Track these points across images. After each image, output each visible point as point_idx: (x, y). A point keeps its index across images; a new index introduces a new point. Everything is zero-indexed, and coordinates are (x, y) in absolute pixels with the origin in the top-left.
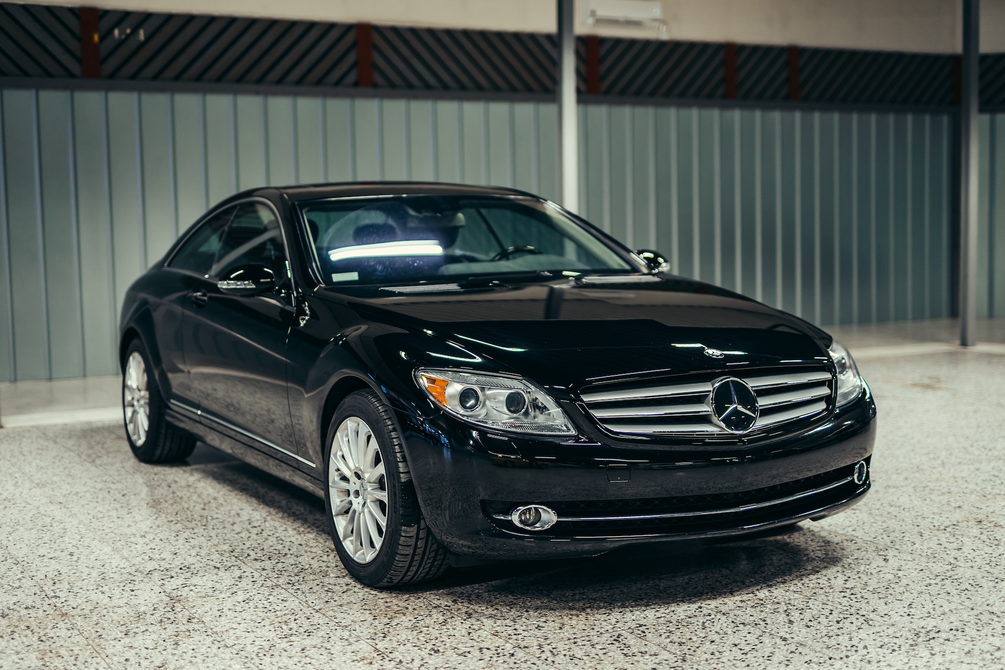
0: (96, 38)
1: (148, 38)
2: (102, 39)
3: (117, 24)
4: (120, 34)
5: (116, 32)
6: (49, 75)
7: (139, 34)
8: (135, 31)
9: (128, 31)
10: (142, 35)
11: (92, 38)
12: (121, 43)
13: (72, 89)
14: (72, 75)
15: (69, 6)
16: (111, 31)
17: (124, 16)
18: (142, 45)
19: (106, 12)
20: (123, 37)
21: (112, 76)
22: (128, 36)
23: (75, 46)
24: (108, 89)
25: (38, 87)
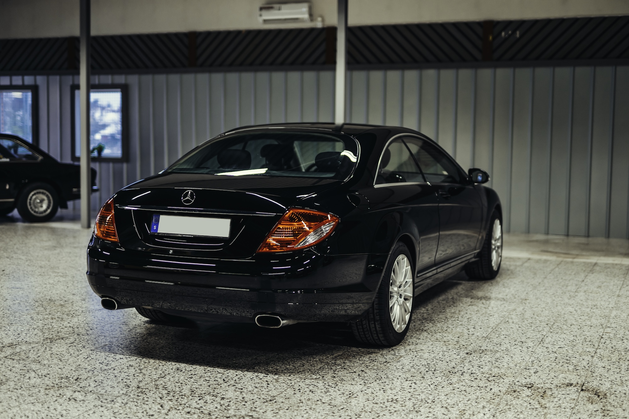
0: (491, 38)
1: (522, 36)
2: (494, 39)
3: (504, 29)
4: (505, 35)
5: (503, 34)
6: (464, 60)
7: (516, 34)
8: (514, 32)
9: (510, 32)
10: (518, 34)
11: (488, 38)
12: (506, 39)
13: (476, 68)
14: (476, 60)
15: (478, 20)
16: (500, 33)
17: (508, 24)
18: (518, 40)
20: (507, 36)
21: (498, 59)
22: (510, 36)
23: (478, 43)
24: (496, 67)
25: (458, 68)
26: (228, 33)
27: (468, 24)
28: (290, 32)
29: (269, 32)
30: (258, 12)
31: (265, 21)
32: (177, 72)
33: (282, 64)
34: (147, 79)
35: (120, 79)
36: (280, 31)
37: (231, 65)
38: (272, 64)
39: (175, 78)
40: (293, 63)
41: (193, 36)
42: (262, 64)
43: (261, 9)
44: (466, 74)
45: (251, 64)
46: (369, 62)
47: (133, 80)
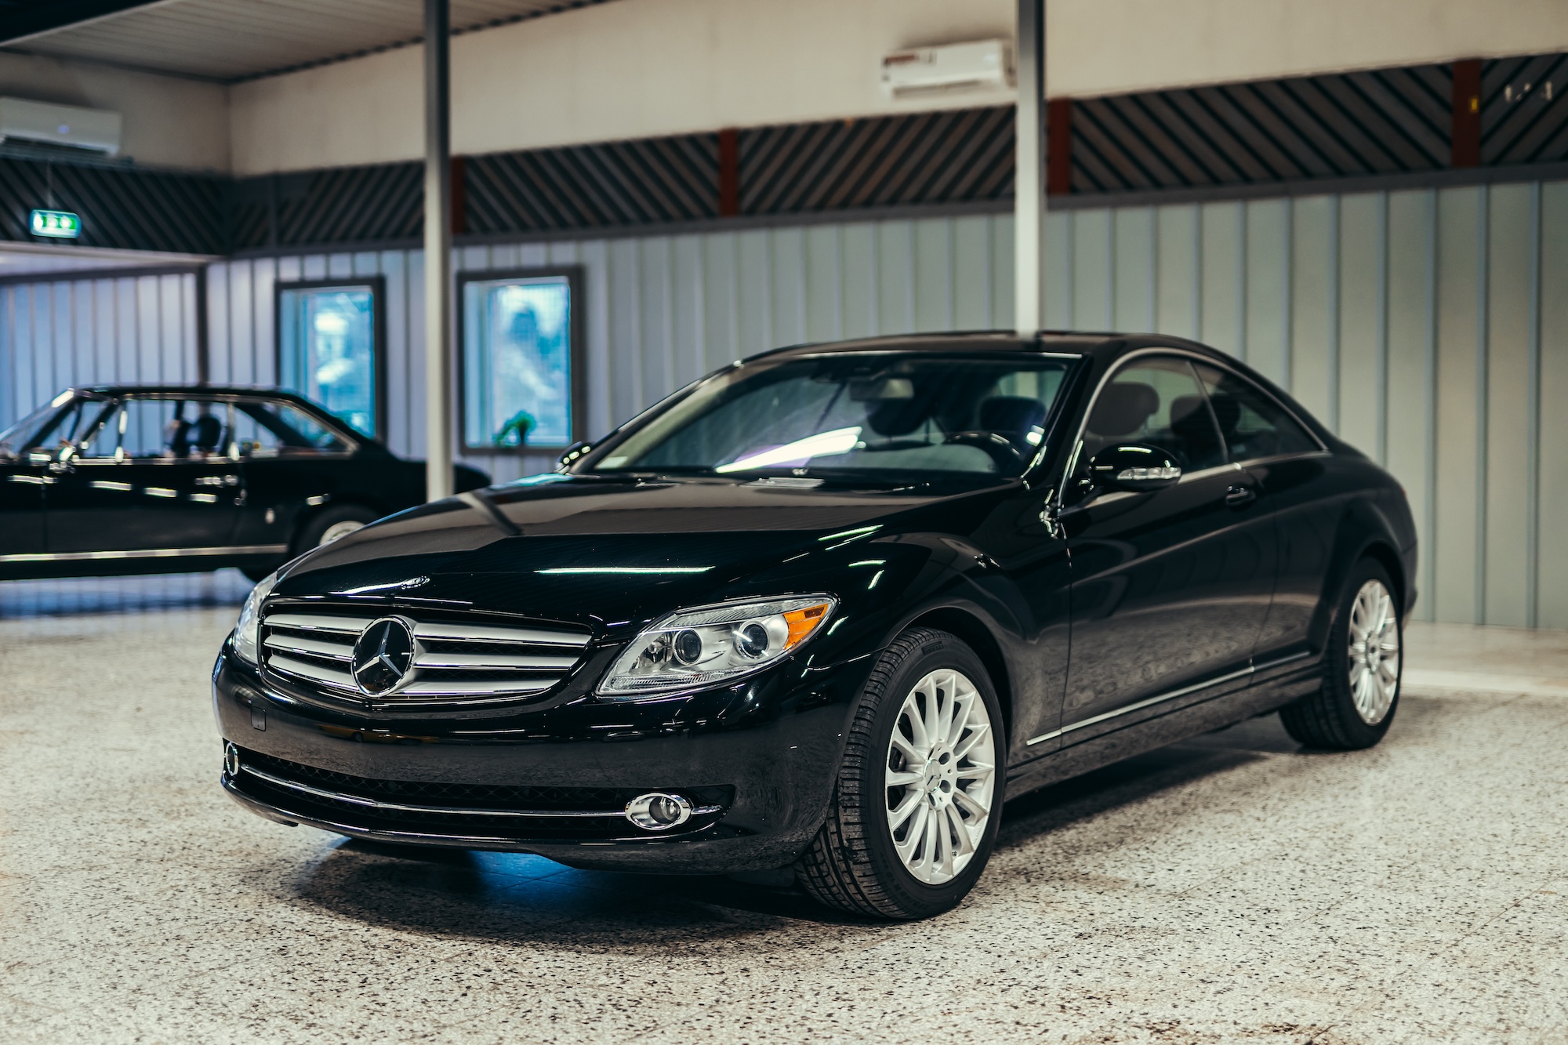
0: (1474, 105)
1: (1559, 95)
2: (1483, 107)
3: (1509, 81)
4: (1514, 95)
5: (1508, 91)
6: (1404, 168)
7: (1544, 90)
8: (1538, 86)
9: (1527, 87)
10: (1549, 91)
11: (1468, 105)
12: (1516, 106)
13: (1438, 185)
14: (1436, 165)
15: (1439, 61)
16: (1501, 90)
17: (1522, 64)
18: (1550, 105)
19: (1494, 63)
20: (1519, 97)
21: (1496, 161)
22: (1526, 96)
23: (1442, 119)
24: (1489, 182)
25: (1388, 188)
26: (813, 128)
27: (1412, 73)
28: (959, 116)
29: (910, 119)
30: (878, 70)
31: (900, 92)
32: (693, 231)
33: (943, 198)
34: (627, 249)
35: (564, 253)
36: (935, 117)
37: (820, 206)
38: (917, 200)
39: (689, 245)
40: (968, 196)
41: (730, 139)
42: (893, 201)
43: (888, 62)
44: (1409, 203)
45: (868, 203)
46: (1157, 184)
47: (594, 253)
